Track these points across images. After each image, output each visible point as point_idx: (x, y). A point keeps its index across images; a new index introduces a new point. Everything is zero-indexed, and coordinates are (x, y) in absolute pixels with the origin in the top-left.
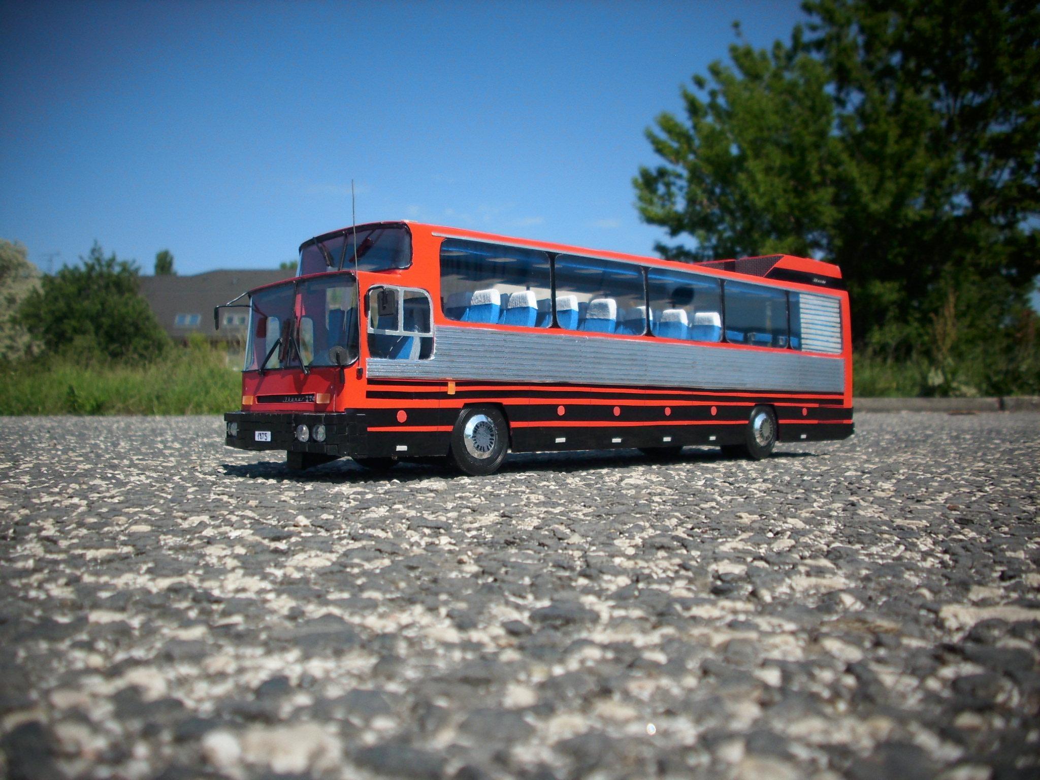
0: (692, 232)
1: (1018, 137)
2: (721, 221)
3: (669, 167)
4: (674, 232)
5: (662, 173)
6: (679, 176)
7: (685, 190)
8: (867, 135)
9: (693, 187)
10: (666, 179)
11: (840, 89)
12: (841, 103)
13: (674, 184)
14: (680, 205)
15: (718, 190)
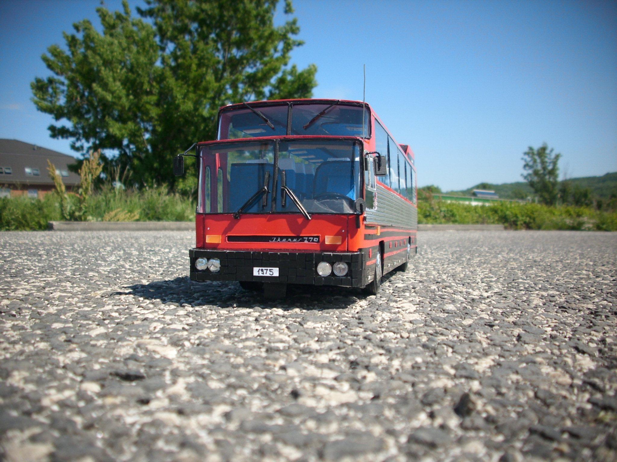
0: (69, 119)
1: (260, 75)
2: (88, 112)
3: (56, 77)
4: (57, 118)
5: (51, 81)
6: (63, 84)
7: (65, 93)
8: (178, 66)
9: (71, 89)
10: (54, 86)
11: (161, 41)
12: (163, 49)
13: (59, 88)
14: (62, 101)
15: (86, 94)
